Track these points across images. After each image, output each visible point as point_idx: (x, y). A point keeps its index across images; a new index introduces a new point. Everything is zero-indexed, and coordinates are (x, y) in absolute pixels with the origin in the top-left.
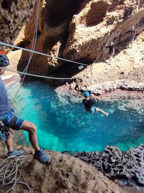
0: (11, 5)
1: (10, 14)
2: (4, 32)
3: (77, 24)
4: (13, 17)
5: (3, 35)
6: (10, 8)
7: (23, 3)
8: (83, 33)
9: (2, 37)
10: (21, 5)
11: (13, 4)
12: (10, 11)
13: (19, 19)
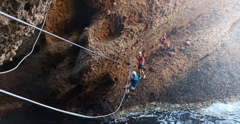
0: (33, 7)
1: (29, 16)
2: (18, 34)
3: (90, 38)
4: (32, 19)
5: (16, 38)
6: (31, 10)
7: (42, 7)
8: (99, 48)
9: (14, 39)
10: (40, 9)
11: (35, 7)
12: (30, 12)
13: (35, 22)
